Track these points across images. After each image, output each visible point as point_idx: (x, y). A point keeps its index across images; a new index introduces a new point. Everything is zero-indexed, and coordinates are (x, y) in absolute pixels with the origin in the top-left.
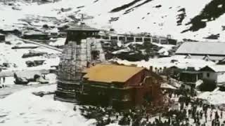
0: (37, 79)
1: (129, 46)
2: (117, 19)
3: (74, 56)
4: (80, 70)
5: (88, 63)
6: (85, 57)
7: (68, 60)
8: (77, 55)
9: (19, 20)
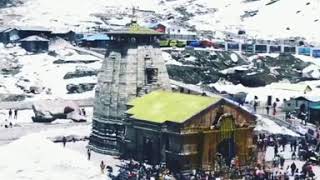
0: (69, 115)
1: (255, 61)
2: (254, 13)
3: (117, 77)
4: (124, 100)
5: (138, 89)
6: (133, 78)
7: (108, 83)
8: (120, 75)
9: (91, 15)
